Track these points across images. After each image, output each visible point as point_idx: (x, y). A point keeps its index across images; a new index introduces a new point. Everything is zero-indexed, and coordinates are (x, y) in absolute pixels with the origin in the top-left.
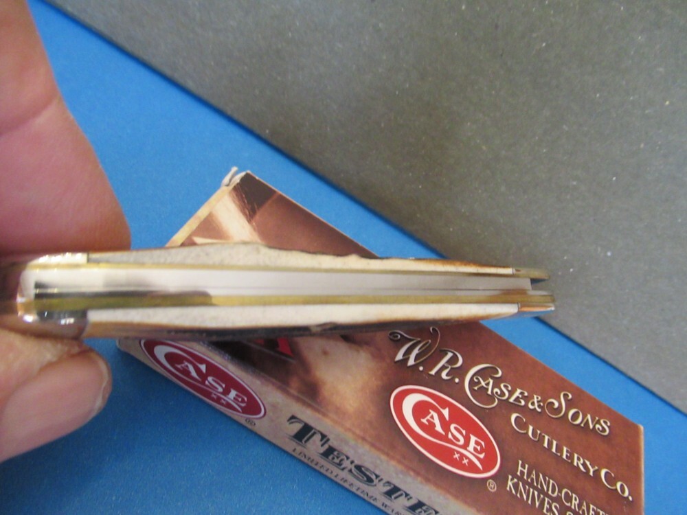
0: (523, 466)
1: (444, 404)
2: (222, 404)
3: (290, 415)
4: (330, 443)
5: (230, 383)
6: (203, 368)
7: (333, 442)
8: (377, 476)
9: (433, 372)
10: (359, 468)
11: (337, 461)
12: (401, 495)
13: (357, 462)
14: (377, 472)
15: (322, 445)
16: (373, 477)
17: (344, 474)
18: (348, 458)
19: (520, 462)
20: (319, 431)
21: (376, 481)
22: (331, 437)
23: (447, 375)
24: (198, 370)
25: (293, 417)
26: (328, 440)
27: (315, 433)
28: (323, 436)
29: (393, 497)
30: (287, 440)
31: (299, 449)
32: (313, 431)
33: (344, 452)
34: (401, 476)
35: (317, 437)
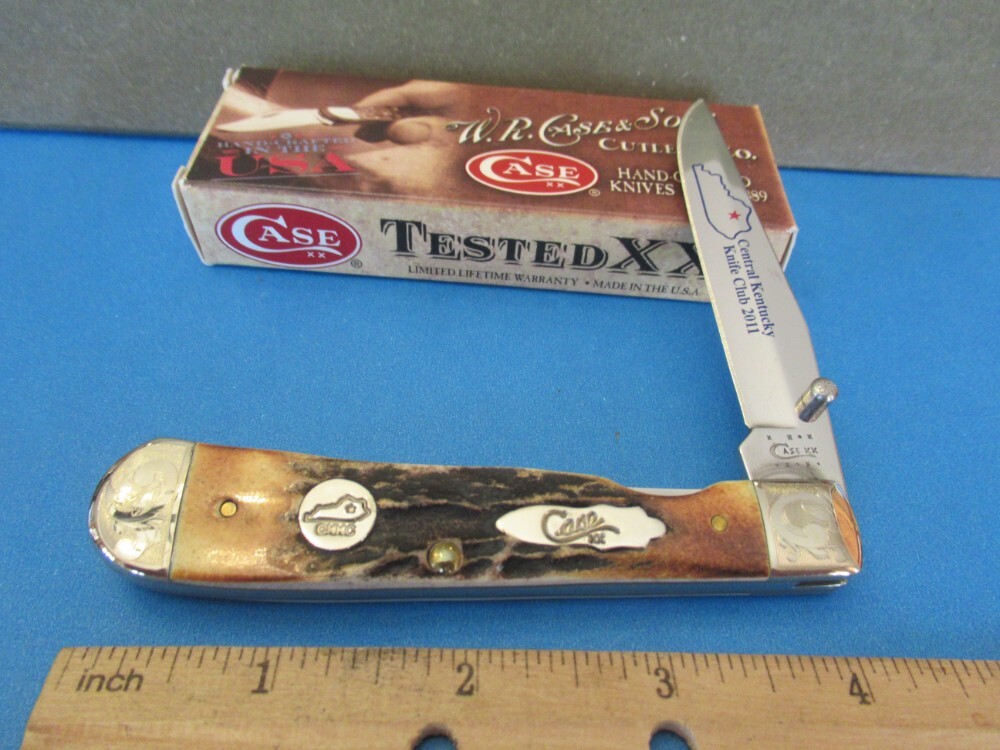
0: (624, 170)
1: (523, 156)
2: (321, 261)
3: (378, 223)
4: (429, 230)
5: (314, 222)
6: (281, 221)
7: (431, 228)
8: (488, 239)
9: (503, 138)
10: (468, 242)
11: (447, 251)
12: (520, 247)
13: (463, 237)
14: (485, 235)
15: (425, 240)
16: (486, 244)
17: (465, 264)
18: (453, 237)
19: (620, 169)
20: (413, 222)
21: (491, 247)
22: (424, 220)
23: (519, 135)
24: (278, 228)
25: (383, 222)
26: (425, 226)
27: (410, 227)
28: (418, 224)
29: (516, 256)
30: (396, 259)
31: (411, 262)
32: (407, 225)
33: (445, 232)
34: (503, 221)
35: (415, 230)
